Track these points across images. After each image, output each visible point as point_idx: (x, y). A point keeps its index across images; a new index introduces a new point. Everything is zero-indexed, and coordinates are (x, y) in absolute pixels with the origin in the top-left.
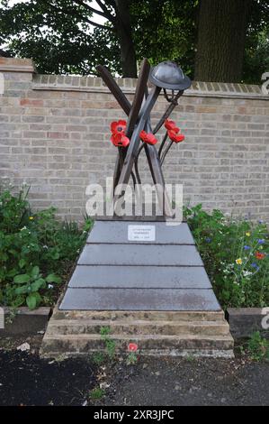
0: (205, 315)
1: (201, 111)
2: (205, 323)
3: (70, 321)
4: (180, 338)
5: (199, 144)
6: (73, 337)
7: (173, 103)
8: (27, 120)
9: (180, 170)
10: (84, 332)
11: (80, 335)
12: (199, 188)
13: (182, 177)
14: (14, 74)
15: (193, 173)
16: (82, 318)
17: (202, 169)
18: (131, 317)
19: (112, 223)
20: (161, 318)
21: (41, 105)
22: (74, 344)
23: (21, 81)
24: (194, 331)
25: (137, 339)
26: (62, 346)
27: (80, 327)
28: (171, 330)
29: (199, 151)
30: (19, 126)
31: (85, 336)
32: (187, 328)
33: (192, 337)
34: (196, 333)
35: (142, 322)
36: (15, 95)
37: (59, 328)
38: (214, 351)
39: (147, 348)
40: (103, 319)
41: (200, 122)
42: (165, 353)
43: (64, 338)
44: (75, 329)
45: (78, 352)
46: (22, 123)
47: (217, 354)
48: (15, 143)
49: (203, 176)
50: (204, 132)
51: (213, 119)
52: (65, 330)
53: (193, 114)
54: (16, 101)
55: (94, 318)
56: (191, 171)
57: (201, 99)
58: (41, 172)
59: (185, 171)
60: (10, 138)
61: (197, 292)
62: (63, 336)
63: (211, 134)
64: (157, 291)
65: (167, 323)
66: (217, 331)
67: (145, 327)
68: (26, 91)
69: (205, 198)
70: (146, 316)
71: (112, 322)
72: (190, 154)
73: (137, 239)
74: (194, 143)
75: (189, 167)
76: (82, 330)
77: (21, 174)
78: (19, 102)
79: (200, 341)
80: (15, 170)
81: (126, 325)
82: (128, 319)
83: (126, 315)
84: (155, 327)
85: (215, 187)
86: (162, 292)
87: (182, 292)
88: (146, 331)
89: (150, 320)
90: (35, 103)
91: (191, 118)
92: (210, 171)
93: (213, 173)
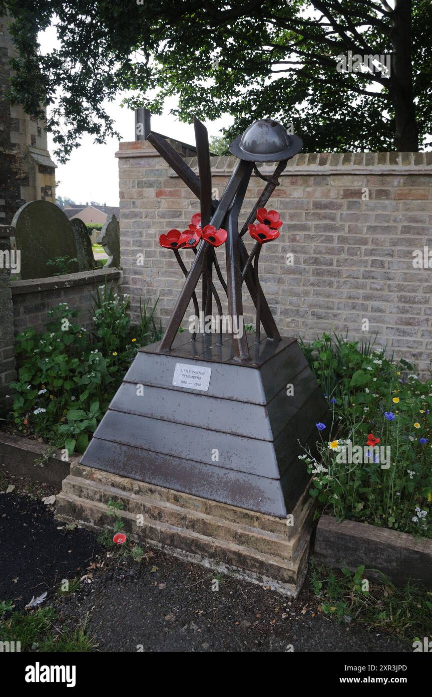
0: (258, 518)
1: (401, 197)
2: (256, 532)
3: (88, 482)
4: (217, 544)
5: (396, 249)
6: (87, 504)
7: (272, 182)
8: (163, 216)
9: (363, 287)
10: (100, 500)
11: (96, 503)
12: (395, 317)
13: (367, 298)
14: (150, 160)
15: (385, 293)
16: (100, 480)
17: (401, 288)
18: (157, 496)
19: (156, 358)
20: (196, 507)
21: (179, 196)
22: (88, 512)
23: (158, 167)
24: (240, 539)
25: (159, 528)
26: (75, 511)
27: (95, 493)
28: (206, 528)
29: (396, 259)
30: (154, 223)
31: (101, 505)
32: (228, 531)
33: (234, 547)
34: (241, 543)
35: (170, 506)
36: (150, 185)
37: (74, 486)
38: (265, 578)
39: (173, 545)
40: (124, 489)
41: (400, 215)
42: (195, 559)
43: (78, 501)
44: (91, 494)
45: (92, 524)
46: (157, 220)
47: (270, 584)
48: (149, 246)
49: (401, 299)
50: (406, 230)
51: (423, 210)
52: (80, 491)
53: (387, 202)
54: (151, 192)
55: (113, 485)
56: (381, 290)
57: (402, 180)
58: (176, 282)
59: (371, 289)
60: (143, 239)
61: (254, 481)
62: (77, 498)
63: (418, 234)
64: (198, 465)
65: (202, 516)
66: (273, 549)
67: (172, 514)
68: (162, 179)
69: (404, 333)
70: (176, 499)
71: (133, 496)
72: (382, 264)
73: (184, 386)
74: (387, 247)
75: (379, 283)
76: (97, 497)
77: (155, 284)
78: (154, 195)
79: (245, 557)
80: (148, 279)
81: (148, 505)
82: (153, 496)
83: (151, 490)
84: (184, 518)
85: (423, 317)
86: (205, 469)
87: (232, 476)
88: (174, 520)
89: (182, 506)
90: (171, 194)
91: (384, 208)
92: (415, 291)
93: (420, 295)
